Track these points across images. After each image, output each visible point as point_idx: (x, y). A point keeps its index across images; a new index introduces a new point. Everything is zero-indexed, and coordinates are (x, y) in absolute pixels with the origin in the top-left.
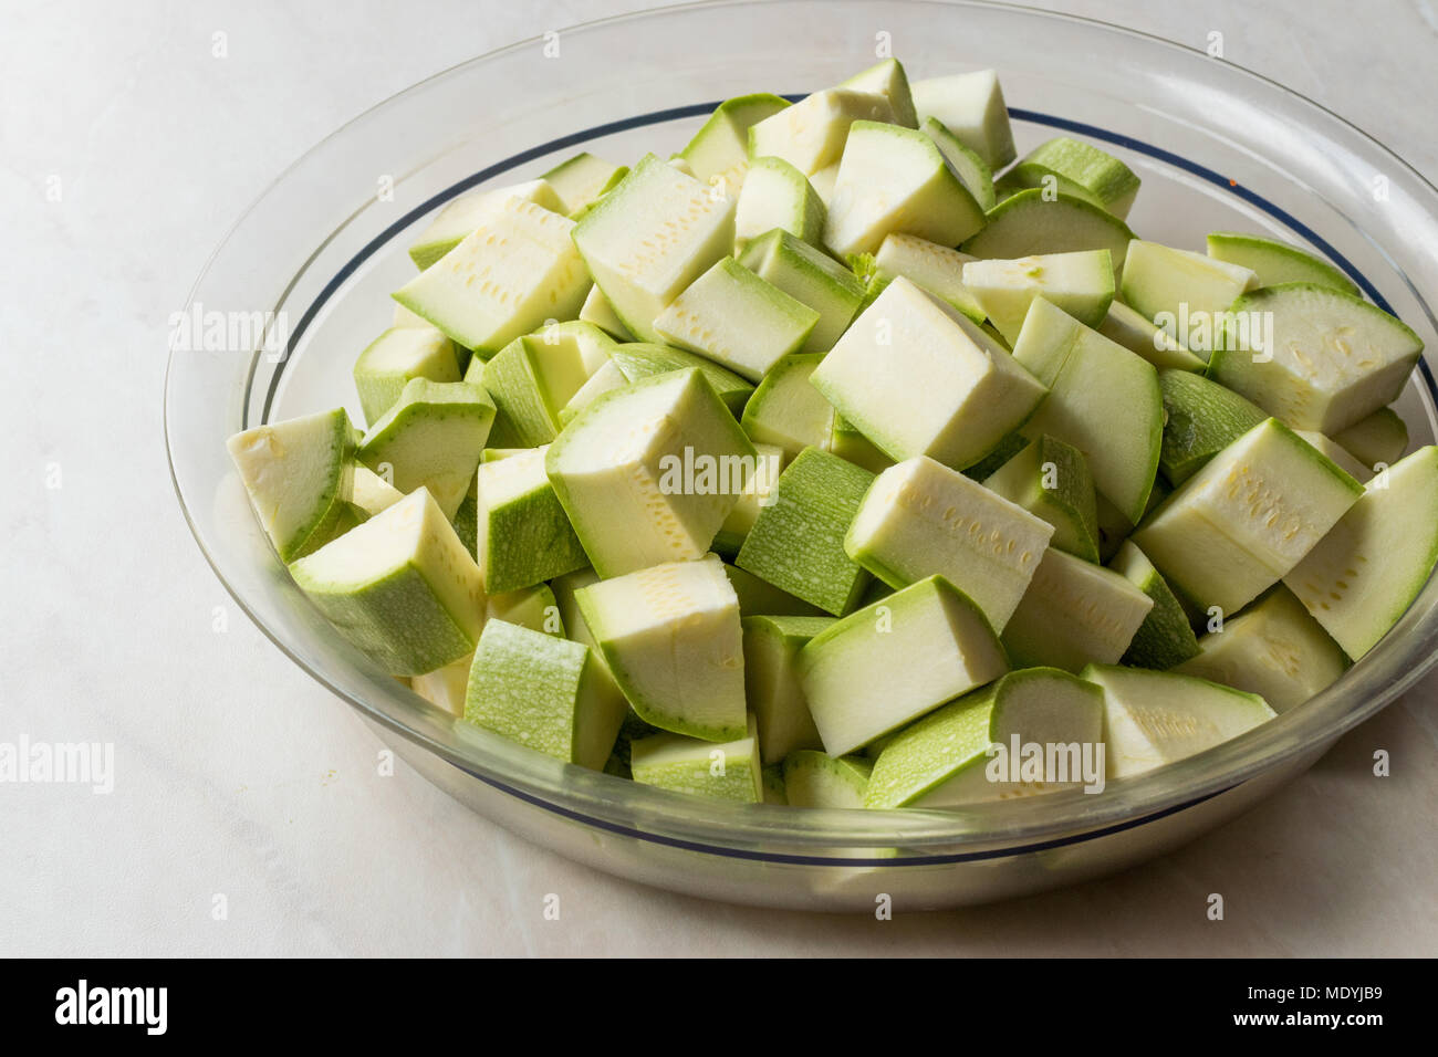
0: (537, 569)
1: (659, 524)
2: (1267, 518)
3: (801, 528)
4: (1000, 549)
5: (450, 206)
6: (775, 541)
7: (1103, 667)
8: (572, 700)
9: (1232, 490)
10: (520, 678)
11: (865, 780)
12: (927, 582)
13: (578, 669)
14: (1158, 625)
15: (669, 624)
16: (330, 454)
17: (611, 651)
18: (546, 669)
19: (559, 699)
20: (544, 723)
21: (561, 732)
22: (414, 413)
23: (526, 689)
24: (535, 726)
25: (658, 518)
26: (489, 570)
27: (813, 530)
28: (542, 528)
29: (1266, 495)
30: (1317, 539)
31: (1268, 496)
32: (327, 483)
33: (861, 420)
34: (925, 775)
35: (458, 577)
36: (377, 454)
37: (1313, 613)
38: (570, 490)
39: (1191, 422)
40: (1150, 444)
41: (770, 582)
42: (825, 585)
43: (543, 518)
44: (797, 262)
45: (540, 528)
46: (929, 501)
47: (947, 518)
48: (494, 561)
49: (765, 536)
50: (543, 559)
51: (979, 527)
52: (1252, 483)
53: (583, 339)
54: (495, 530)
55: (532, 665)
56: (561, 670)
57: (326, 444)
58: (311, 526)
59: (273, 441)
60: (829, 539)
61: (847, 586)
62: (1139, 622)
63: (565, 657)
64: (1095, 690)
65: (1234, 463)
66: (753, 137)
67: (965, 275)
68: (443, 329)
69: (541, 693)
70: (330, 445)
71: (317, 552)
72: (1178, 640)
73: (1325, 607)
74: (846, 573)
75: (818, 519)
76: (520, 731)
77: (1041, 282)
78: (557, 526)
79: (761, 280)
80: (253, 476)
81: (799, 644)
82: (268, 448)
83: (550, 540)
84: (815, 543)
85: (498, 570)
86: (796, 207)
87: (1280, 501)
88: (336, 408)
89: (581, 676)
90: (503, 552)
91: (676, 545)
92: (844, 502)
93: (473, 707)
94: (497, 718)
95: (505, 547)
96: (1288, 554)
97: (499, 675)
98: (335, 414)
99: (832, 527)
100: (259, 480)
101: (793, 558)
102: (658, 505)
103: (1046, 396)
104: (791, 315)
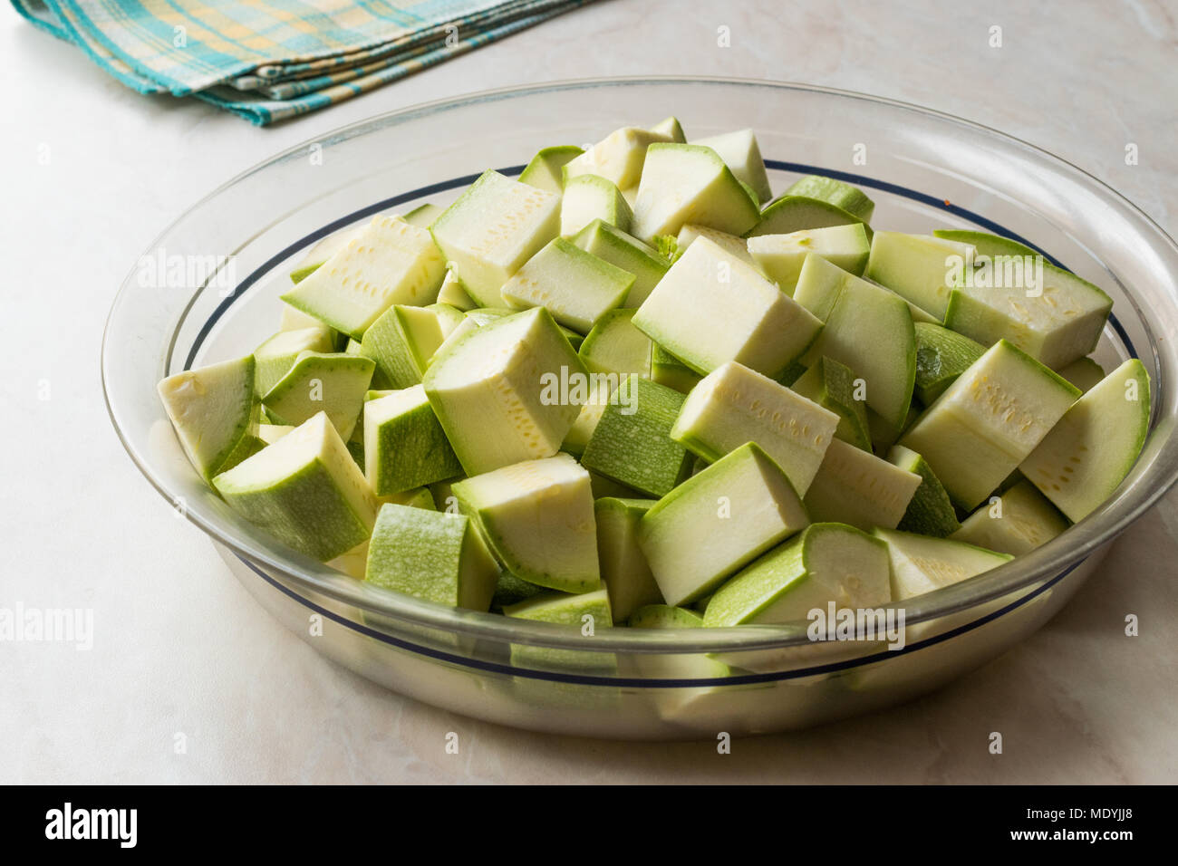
0: (418, 474)
1: (519, 427)
2: (1006, 415)
3: (633, 431)
4: (797, 434)
5: (320, 243)
6: (613, 442)
7: (886, 529)
8: (456, 560)
9: (977, 392)
10: (412, 547)
11: (700, 619)
12: (745, 447)
13: (461, 534)
14: (924, 502)
15: (535, 494)
16: (243, 391)
17: (488, 518)
18: (433, 537)
19: (445, 561)
20: (433, 583)
21: (448, 588)
22: (309, 366)
23: (417, 556)
24: (425, 586)
25: (519, 423)
26: (379, 475)
27: (643, 432)
28: (422, 441)
29: (1003, 397)
30: (1047, 431)
31: (1005, 398)
32: (241, 415)
33: (676, 346)
34: (751, 602)
35: (354, 482)
36: (279, 399)
37: (1047, 494)
38: (444, 403)
39: (936, 353)
40: (908, 364)
41: (611, 474)
42: (656, 474)
43: (423, 431)
44: (614, 240)
45: (420, 440)
46: (738, 396)
47: (754, 408)
48: (383, 466)
49: (605, 438)
50: (423, 467)
51: (779, 416)
52: (991, 390)
53: (441, 316)
54: (384, 440)
55: (422, 535)
56: (446, 537)
57: (240, 383)
58: (229, 450)
59: (196, 381)
60: (657, 439)
61: (673, 473)
62: (911, 494)
63: (449, 527)
64: (882, 545)
65: (976, 374)
66: (566, 173)
67: (749, 246)
68: (324, 320)
69: (430, 557)
70: (243, 385)
71: (236, 467)
72: (941, 516)
73: (1057, 488)
74: (672, 464)
75: (646, 423)
76: (413, 593)
77: (812, 248)
78: (434, 439)
79: (586, 253)
80: (180, 412)
81: (638, 515)
82: (192, 387)
83: (428, 450)
84: (646, 442)
85: (386, 474)
86: (608, 206)
87: (1015, 401)
88: (247, 355)
89: (464, 540)
90: (390, 459)
91: (534, 445)
92: (667, 411)
93: (372, 577)
94: (394, 583)
95: (392, 455)
96: (1025, 443)
97: (394, 547)
98: (246, 360)
99: (659, 429)
100: (186, 414)
101: (628, 454)
102: (519, 410)
103: (822, 328)
104: (612, 278)
